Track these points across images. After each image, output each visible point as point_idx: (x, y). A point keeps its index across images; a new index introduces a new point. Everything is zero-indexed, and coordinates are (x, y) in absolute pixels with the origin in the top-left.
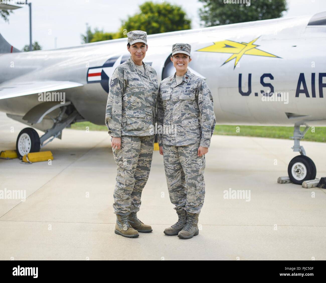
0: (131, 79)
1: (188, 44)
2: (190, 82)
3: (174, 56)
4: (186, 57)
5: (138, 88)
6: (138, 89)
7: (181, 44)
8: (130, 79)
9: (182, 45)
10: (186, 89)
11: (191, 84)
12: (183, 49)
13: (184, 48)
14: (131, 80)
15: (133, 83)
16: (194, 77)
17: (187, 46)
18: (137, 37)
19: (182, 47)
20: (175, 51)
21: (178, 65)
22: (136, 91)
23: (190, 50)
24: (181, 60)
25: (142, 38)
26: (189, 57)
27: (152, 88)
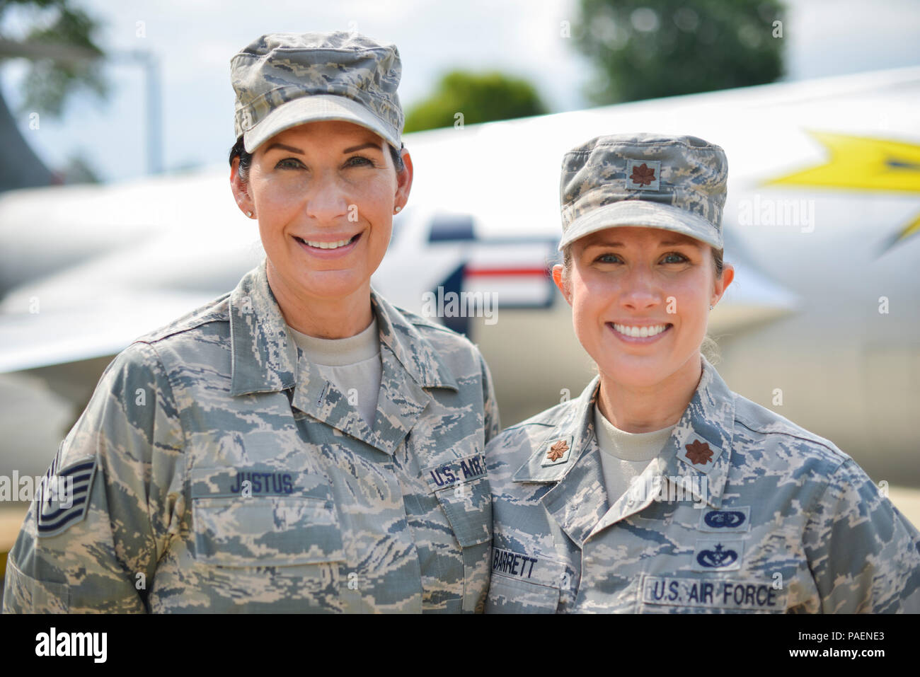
0: (213, 480)
1: (697, 144)
2: (727, 488)
3: (580, 257)
4: (685, 259)
5: (271, 570)
6: (274, 583)
7: (634, 142)
8: (207, 480)
9: (648, 151)
10: (701, 568)
11: (742, 517)
12: (655, 185)
13: (666, 173)
14: (214, 488)
15: (228, 516)
16: (763, 444)
17: (692, 161)
18: (307, 78)
19: (650, 165)
20: (587, 206)
21: (618, 334)
22: (256, 599)
23: (718, 193)
24: (644, 290)
25: (353, 91)
26: (717, 255)
27: (419, 551)
